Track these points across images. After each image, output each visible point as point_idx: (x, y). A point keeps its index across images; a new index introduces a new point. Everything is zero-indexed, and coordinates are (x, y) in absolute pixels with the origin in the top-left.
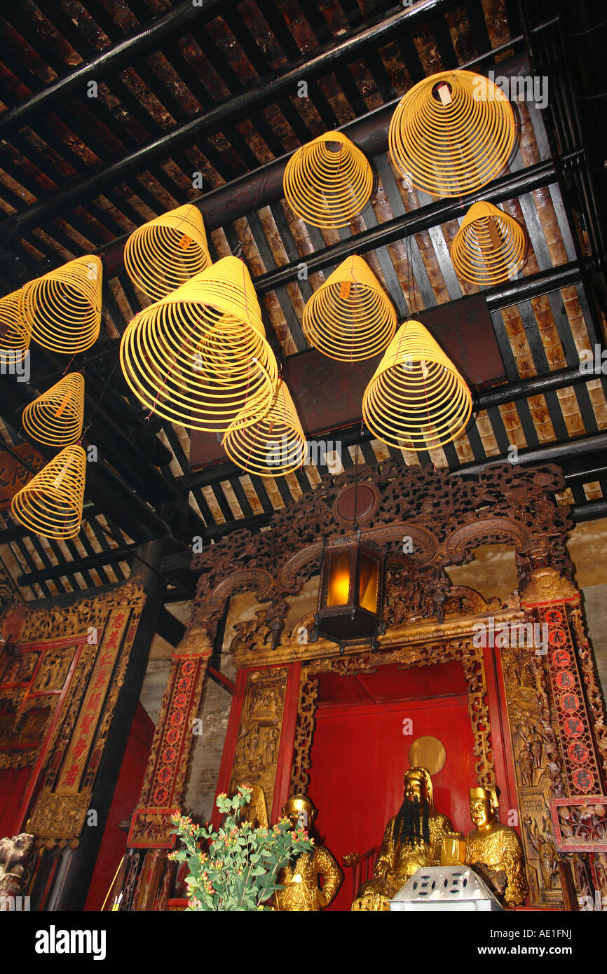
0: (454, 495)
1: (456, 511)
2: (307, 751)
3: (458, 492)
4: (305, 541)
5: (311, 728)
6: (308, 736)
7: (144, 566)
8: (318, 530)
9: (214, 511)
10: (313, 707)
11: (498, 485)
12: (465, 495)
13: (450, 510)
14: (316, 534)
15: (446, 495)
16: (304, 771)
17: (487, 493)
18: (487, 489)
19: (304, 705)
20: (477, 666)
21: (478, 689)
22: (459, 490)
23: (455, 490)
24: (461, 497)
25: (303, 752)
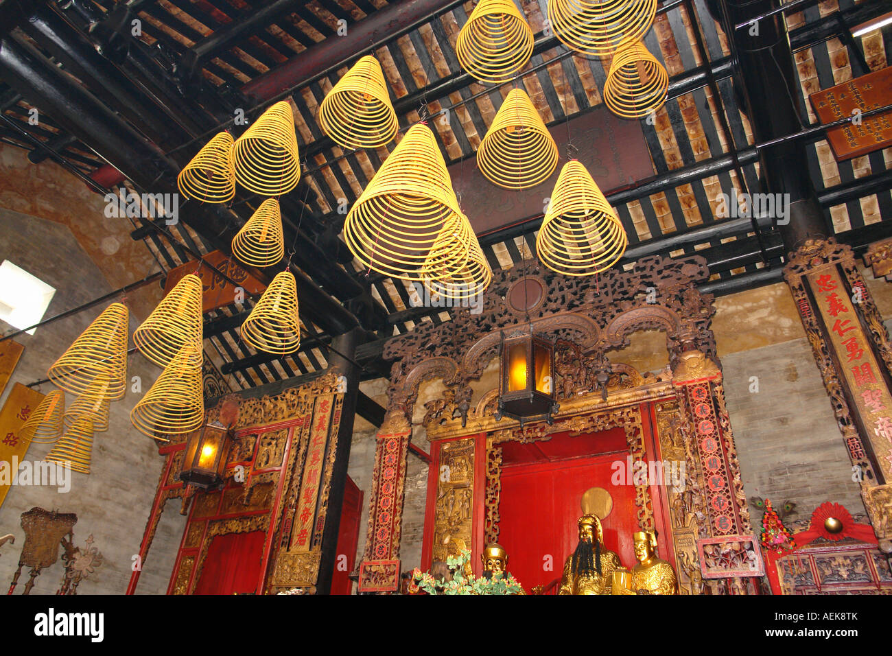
0: (613, 286)
1: (615, 300)
2: (497, 507)
3: (615, 283)
4: (482, 331)
5: (499, 488)
6: (497, 495)
7: (340, 357)
8: (494, 321)
9: (395, 300)
10: (499, 471)
11: (651, 276)
12: (622, 285)
13: (610, 299)
14: (492, 324)
15: (605, 286)
16: (496, 523)
17: (641, 283)
18: (641, 280)
19: (492, 469)
20: (637, 431)
21: (639, 450)
22: (616, 280)
23: (612, 281)
24: (619, 287)
25: (494, 508)
